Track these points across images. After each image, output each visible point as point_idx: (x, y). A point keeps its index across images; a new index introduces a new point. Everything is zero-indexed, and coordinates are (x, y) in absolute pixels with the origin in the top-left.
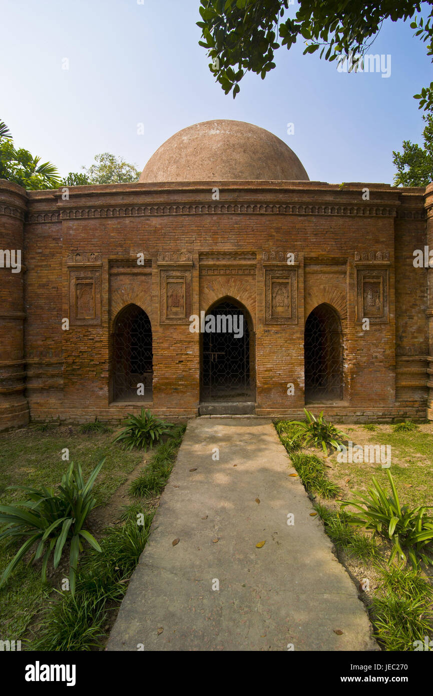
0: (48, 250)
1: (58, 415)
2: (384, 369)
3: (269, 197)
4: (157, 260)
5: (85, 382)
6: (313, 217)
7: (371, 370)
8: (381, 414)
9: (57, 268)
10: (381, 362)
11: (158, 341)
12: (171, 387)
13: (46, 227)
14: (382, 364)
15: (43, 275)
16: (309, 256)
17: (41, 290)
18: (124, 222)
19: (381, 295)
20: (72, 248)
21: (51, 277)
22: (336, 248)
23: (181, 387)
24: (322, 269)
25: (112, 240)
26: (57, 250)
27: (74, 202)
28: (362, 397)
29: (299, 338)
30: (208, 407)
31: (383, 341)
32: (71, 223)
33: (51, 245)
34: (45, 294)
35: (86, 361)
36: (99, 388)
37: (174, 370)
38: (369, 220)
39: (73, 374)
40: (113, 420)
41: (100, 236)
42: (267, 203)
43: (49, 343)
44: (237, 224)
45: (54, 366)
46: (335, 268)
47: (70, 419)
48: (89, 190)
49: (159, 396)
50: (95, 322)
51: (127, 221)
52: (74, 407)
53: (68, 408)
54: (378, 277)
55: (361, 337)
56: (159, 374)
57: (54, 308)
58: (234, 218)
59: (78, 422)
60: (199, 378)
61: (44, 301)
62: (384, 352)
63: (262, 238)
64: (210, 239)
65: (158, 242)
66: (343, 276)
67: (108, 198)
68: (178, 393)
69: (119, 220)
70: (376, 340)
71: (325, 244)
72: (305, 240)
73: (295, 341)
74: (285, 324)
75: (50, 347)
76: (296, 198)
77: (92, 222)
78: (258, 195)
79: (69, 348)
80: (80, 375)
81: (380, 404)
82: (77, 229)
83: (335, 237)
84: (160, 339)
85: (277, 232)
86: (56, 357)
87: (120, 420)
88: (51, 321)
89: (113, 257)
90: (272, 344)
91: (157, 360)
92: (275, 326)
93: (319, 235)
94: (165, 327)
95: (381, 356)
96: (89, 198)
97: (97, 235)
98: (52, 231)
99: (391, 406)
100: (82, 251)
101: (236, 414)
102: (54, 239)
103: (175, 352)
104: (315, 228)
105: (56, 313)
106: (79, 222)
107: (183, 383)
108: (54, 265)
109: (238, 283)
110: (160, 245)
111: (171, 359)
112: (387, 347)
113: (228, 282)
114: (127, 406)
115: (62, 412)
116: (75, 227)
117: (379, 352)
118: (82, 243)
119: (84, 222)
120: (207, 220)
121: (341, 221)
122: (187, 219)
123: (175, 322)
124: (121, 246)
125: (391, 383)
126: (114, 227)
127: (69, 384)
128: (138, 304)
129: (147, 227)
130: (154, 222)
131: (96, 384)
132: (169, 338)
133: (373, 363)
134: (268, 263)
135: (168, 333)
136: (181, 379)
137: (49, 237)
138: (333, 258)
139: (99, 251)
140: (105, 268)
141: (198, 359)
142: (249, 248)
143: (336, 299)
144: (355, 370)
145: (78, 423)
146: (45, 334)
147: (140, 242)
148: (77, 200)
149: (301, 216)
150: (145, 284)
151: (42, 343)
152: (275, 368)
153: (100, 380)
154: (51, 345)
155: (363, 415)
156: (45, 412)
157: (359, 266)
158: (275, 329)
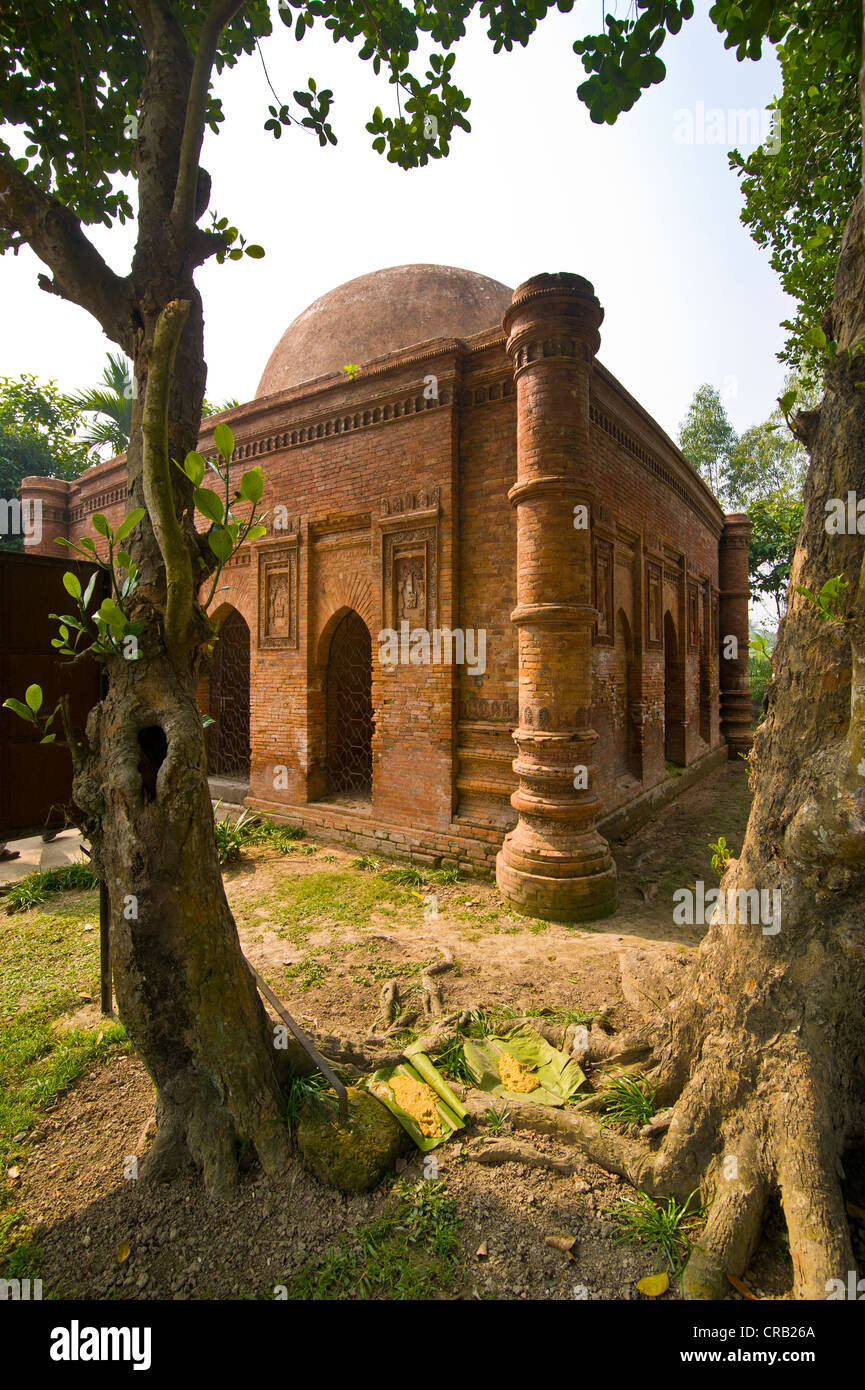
2: (431, 746)
6: (321, 445)
7: (407, 745)
8: (417, 843)
10: (425, 730)
14: (426, 734)
16: (316, 519)
19: (425, 584)
22: (352, 497)
28: (390, 802)
29: (300, 675)
31: (427, 685)
38: (409, 426)
46: (359, 537)
54: (419, 546)
55: (391, 675)
62: (430, 708)
70: (416, 682)
71: (338, 492)
72: (311, 490)
73: (295, 681)
74: (282, 650)
81: (422, 821)
83: (353, 476)
85: (276, 484)
90: (267, 685)
92: (270, 653)
93: (330, 477)
95: (424, 717)
99: (442, 829)
101: (225, 802)
104: (323, 464)
112: (437, 696)
113: (226, 580)
117: (421, 709)
121: (360, 442)
125: (443, 779)
133: (409, 730)
134: (265, 541)
138: (351, 518)
143: (360, 598)
152: (270, 728)
155: (387, 839)
157: (385, 526)
158: (270, 658)
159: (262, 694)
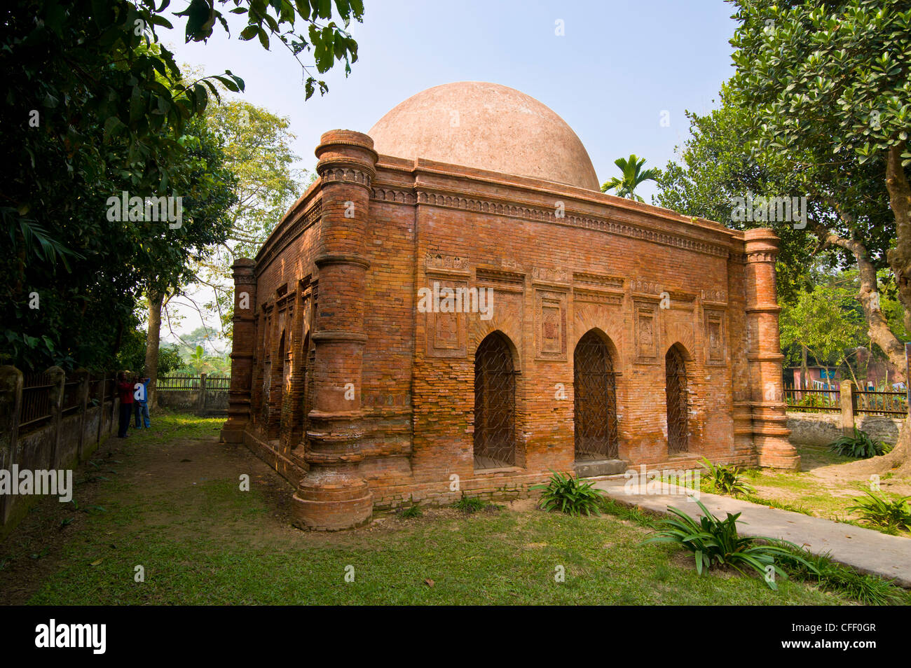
0: (391, 243)
1: (409, 494)
2: (726, 415)
3: (636, 220)
4: (532, 276)
5: (445, 442)
6: (669, 248)
7: (716, 416)
9: (403, 272)
10: (723, 407)
11: (532, 382)
12: (544, 444)
13: (390, 209)
14: (724, 409)
15: (382, 279)
17: (379, 301)
18: (495, 221)
19: (721, 337)
20: (431, 247)
21: (394, 283)
22: (688, 284)
23: (557, 443)
24: (676, 305)
25: (480, 242)
26: (403, 245)
27: (437, 183)
28: (711, 446)
29: (662, 381)
30: (583, 467)
31: (724, 385)
32: (431, 211)
33: (394, 236)
34: (385, 309)
35: (446, 409)
36: (463, 449)
37: (550, 420)
38: (710, 258)
39: (428, 430)
40: (483, 495)
41: (467, 234)
42: (635, 226)
43: (388, 383)
44: (608, 245)
45: (396, 418)
46: (686, 305)
47: (427, 498)
48: (457, 171)
49: (533, 456)
50: (459, 354)
51: (499, 221)
52: (429, 481)
53: (421, 482)
54: (717, 318)
55: (708, 381)
56: (533, 427)
57: (397, 331)
58: (605, 237)
59: (438, 501)
60: (574, 430)
61: (382, 319)
62: (725, 396)
63: (628, 264)
64: (583, 258)
65: (532, 253)
66: (690, 314)
67: (480, 187)
68: (553, 451)
69: (489, 218)
71: (679, 278)
72: (664, 271)
73: (658, 385)
74: (650, 365)
75: (389, 389)
76: (658, 226)
77: (458, 215)
78: (628, 216)
79: (424, 391)
80: (437, 431)
81: (724, 453)
82: (438, 221)
83: (687, 272)
84: (534, 380)
85: (642, 260)
86: (397, 404)
87: (492, 493)
88: (391, 349)
89: (482, 266)
90: (640, 388)
91: (530, 408)
92: (642, 366)
93: (675, 268)
94: (541, 363)
95: (723, 401)
96: (457, 182)
97: (463, 232)
98: (398, 216)
99: (732, 454)
100: (443, 252)
101: (610, 474)
102: (399, 228)
103: (549, 397)
104: (671, 259)
105: (399, 338)
106: (441, 211)
107: (558, 437)
108: (398, 267)
109: (606, 313)
110: (534, 257)
111: (546, 406)
112: (727, 391)
113: (596, 311)
114: (495, 473)
115: (417, 489)
116: (435, 218)
117: (721, 397)
118: (444, 241)
119: (447, 213)
120: (581, 235)
121: (690, 256)
122: (561, 230)
123: (550, 358)
124: (492, 253)
125: (731, 430)
126: (483, 225)
127: (424, 445)
128: (506, 332)
129: (520, 232)
130: (528, 228)
131: (458, 444)
132: (544, 379)
133: (717, 409)
134: (637, 294)
135: (543, 371)
136: (555, 432)
137: (393, 224)
138: (686, 295)
139: (465, 255)
140: (473, 280)
141: (573, 405)
142: (619, 275)
143: (686, 337)
144: (705, 416)
145: (438, 504)
146: (383, 370)
147: (513, 251)
148: (443, 181)
149: (660, 244)
150: (513, 306)
151: (378, 383)
152: (643, 416)
153: (464, 438)
154: (390, 386)
156: (391, 491)
157: (706, 305)
158: (642, 370)
159: (637, 393)
